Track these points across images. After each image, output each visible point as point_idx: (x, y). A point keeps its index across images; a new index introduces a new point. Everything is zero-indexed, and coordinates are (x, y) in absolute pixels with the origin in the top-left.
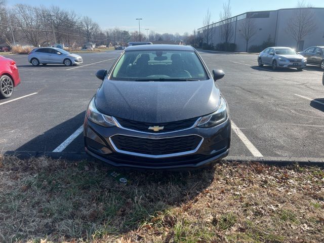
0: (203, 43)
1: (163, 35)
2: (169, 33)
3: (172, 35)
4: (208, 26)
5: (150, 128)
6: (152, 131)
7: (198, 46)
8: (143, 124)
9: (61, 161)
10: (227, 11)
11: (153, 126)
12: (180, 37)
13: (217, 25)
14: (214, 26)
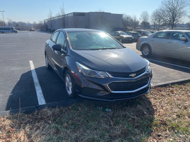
0: (48, 28)
1: (19, 22)
2: (23, 22)
3: (25, 23)
4: (51, 18)
5: (130, 75)
6: (131, 77)
7: (45, 30)
8: (125, 73)
9: (59, 108)
10: (63, 10)
11: (131, 74)
12: (31, 24)
13: (56, 18)
14: (54, 19)
